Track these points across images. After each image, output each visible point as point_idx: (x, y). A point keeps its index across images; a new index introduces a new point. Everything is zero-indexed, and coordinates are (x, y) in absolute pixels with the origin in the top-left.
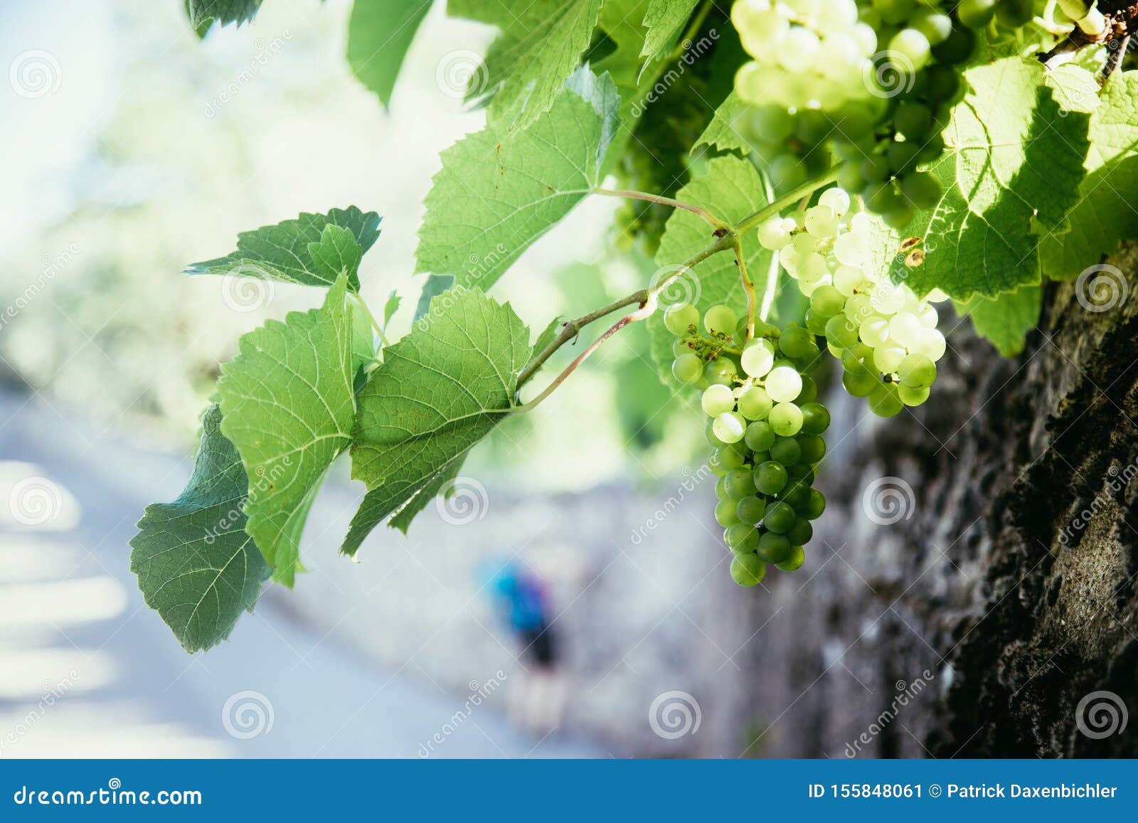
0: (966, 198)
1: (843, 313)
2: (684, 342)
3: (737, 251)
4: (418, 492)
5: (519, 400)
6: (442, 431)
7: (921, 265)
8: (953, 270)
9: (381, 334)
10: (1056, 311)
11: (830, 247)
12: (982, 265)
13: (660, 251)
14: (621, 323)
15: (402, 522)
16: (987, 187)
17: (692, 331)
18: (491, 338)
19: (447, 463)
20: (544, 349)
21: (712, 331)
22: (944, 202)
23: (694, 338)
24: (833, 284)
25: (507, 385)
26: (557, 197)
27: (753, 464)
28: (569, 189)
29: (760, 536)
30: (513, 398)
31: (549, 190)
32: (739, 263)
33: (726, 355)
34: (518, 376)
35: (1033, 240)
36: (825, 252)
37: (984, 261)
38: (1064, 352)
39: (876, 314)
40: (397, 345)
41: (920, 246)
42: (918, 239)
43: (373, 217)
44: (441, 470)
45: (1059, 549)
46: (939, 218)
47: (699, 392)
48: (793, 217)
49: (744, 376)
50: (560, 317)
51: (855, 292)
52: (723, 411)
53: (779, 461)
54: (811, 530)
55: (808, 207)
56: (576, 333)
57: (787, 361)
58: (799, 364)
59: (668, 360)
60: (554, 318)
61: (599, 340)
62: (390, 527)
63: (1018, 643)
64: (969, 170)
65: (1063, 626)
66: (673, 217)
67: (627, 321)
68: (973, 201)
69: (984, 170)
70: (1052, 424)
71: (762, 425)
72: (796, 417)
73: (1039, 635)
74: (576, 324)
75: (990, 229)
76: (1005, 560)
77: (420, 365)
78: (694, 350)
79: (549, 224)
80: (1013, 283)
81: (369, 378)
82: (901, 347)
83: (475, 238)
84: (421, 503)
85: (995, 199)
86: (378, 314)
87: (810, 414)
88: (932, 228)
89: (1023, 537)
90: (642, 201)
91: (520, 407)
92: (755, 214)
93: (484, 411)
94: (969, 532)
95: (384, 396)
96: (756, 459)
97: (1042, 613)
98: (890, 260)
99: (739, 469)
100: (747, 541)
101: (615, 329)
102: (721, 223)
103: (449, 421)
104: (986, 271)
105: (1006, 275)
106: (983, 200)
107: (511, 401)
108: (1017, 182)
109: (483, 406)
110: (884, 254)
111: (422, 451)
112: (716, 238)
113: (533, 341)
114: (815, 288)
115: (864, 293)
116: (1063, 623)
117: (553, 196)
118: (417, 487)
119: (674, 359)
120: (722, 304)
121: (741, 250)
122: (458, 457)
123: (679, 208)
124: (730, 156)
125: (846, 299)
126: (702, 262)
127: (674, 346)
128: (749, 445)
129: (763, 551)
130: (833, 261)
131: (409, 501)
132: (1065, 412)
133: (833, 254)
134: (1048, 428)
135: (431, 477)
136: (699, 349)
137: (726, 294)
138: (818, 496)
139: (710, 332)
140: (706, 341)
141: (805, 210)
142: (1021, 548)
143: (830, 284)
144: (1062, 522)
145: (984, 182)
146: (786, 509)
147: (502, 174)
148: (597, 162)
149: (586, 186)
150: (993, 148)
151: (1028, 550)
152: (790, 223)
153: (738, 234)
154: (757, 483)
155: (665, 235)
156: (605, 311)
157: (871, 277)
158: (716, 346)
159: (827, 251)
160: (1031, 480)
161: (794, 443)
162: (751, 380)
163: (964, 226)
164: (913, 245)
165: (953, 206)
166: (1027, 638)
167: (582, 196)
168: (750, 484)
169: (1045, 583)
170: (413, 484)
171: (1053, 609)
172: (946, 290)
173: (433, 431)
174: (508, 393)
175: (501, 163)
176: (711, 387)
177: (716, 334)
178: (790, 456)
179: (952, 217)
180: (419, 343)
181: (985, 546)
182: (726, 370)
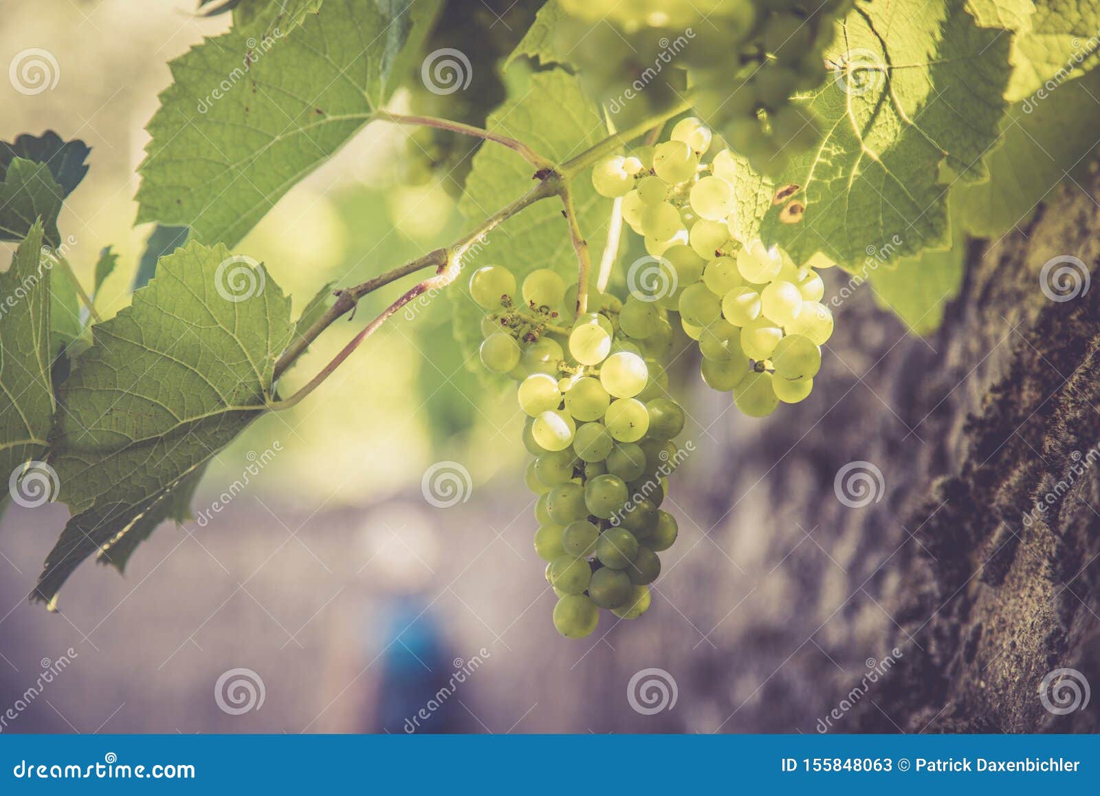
0: (858, 134)
1: (702, 281)
2: (496, 318)
3: (565, 198)
4: (140, 516)
5: (276, 393)
6: (174, 436)
7: (800, 221)
8: (840, 229)
9: (90, 305)
10: (982, 275)
11: (685, 194)
12: (876, 224)
13: (466, 194)
14: (412, 292)
15: (118, 557)
16: (884, 121)
17: (506, 302)
18: (240, 311)
19: (179, 477)
20: (311, 325)
21: (532, 304)
22: (831, 139)
23: (508, 312)
24: (689, 244)
25: (261, 374)
26: (328, 123)
27: (584, 479)
28: (345, 112)
29: (593, 573)
30: (269, 390)
31: (317, 114)
32: (568, 215)
33: (550, 335)
34: (275, 362)
35: (941, 191)
36: (680, 201)
37: (880, 218)
38: (991, 329)
39: (745, 283)
40: (111, 321)
41: (800, 197)
42: (797, 187)
43: (80, 149)
44: (171, 487)
45: (979, 589)
46: (823, 160)
47: (515, 382)
48: (638, 156)
49: (573, 363)
50: (333, 283)
51: (718, 254)
52: (545, 410)
53: (618, 474)
54: (659, 564)
55: (657, 143)
56: (353, 304)
57: (628, 344)
58: (645, 346)
59: (475, 339)
60: (324, 284)
61: (383, 314)
62: (101, 564)
63: (927, 712)
64: (862, 98)
65: (983, 690)
66: (483, 151)
67: (420, 290)
68: (868, 139)
69: (882, 99)
70: (973, 424)
71: (596, 427)
72: (641, 417)
73: (953, 701)
74: (353, 293)
75: (888, 176)
76: (915, 601)
77: (143, 348)
78: (508, 328)
79: (317, 159)
80: (917, 246)
81: (74, 366)
82: (776, 326)
83: (218, 177)
84: (143, 531)
85: (896, 137)
86: (86, 279)
87: (658, 412)
88: (815, 173)
89: (935, 572)
90: (442, 130)
91: (278, 403)
92: (590, 150)
93: (230, 408)
94: (872, 564)
95: (94, 390)
96: (588, 471)
97: (956, 672)
98: (761, 213)
99: (566, 484)
100: (576, 580)
101: (405, 300)
102: (545, 162)
103: (182, 422)
104: (882, 231)
105: (907, 237)
106: (879, 136)
107: (266, 395)
108: (924, 114)
109: (229, 402)
110: (753, 207)
111: (145, 462)
112: (538, 181)
113: (295, 316)
114: (667, 248)
115: (729, 255)
116: (983, 684)
117: (323, 121)
118: (139, 509)
119: (482, 339)
120: (546, 266)
121: (571, 199)
122: (195, 470)
123: (490, 140)
124: (558, 72)
125: (705, 262)
126: (519, 213)
127: (482, 323)
128: (580, 455)
129: (596, 592)
130: (690, 213)
131: (127, 529)
132: (988, 410)
133: (689, 204)
134: (967, 429)
135: (157, 496)
136: (514, 326)
137: (552, 252)
138: (668, 520)
139: (529, 304)
140: (524, 316)
141: (654, 146)
142: (932, 586)
143: (686, 244)
144: (983, 553)
145: (882, 114)
146: (626, 537)
147: (254, 91)
148: (382, 78)
149: (367, 109)
150: (893, 71)
151: (940, 589)
152: (635, 164)
153: (567, 174)
154: (589, 504)
155: (471, 175)
156: (392, 276)
157: (737, 235)
158: (537, 323)
159: (683, 200)
160: (944, 498)
161: (637, 452)
162: (582, 368)
163: (855, 171)
164: (790, 196)
165: (842, 144)
166: (939, 705)
167: (361, 122)
168: (580, 504)
169: (962, 632)
170: (133, 505)
171: (971, 667)
172: (831, 255)
173: (161, 435)
174: (261, 383)
175: (253, 78)
176: (531, 377)
177: (537, 307)
178: (631, 468)
179: (840, 160)
180: (141, 319)
181: (892, 582)
182: (549, 353)
